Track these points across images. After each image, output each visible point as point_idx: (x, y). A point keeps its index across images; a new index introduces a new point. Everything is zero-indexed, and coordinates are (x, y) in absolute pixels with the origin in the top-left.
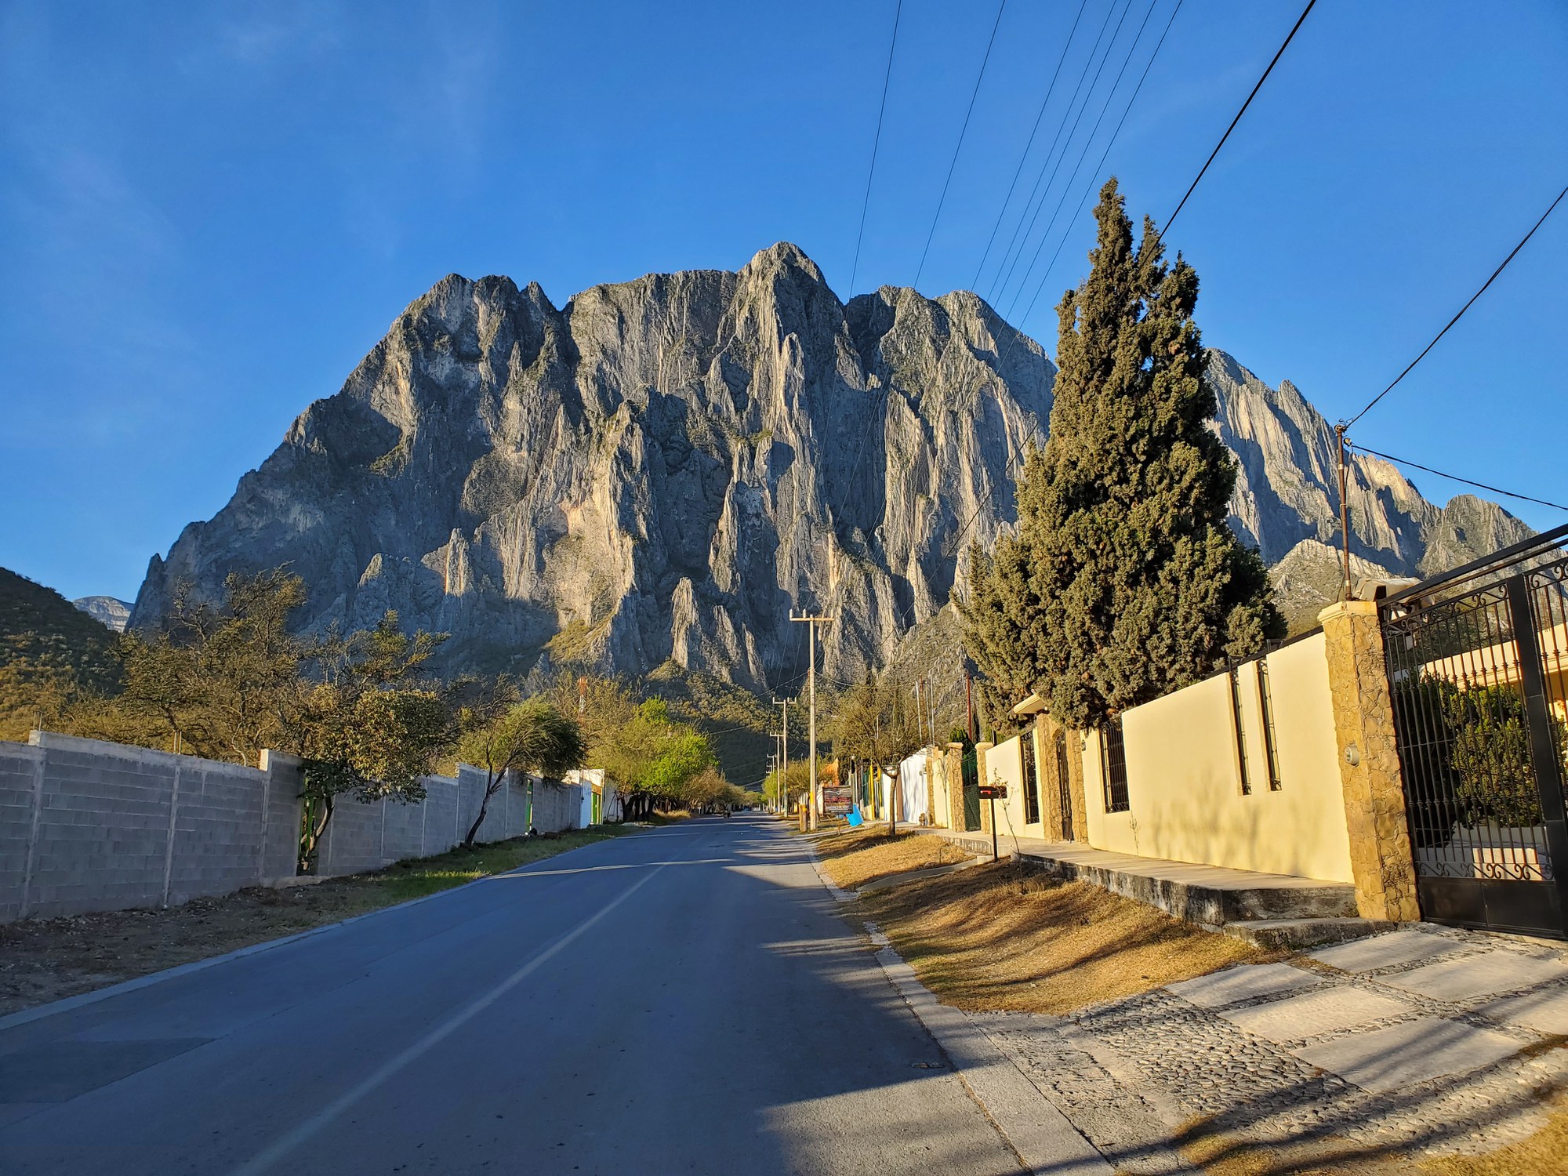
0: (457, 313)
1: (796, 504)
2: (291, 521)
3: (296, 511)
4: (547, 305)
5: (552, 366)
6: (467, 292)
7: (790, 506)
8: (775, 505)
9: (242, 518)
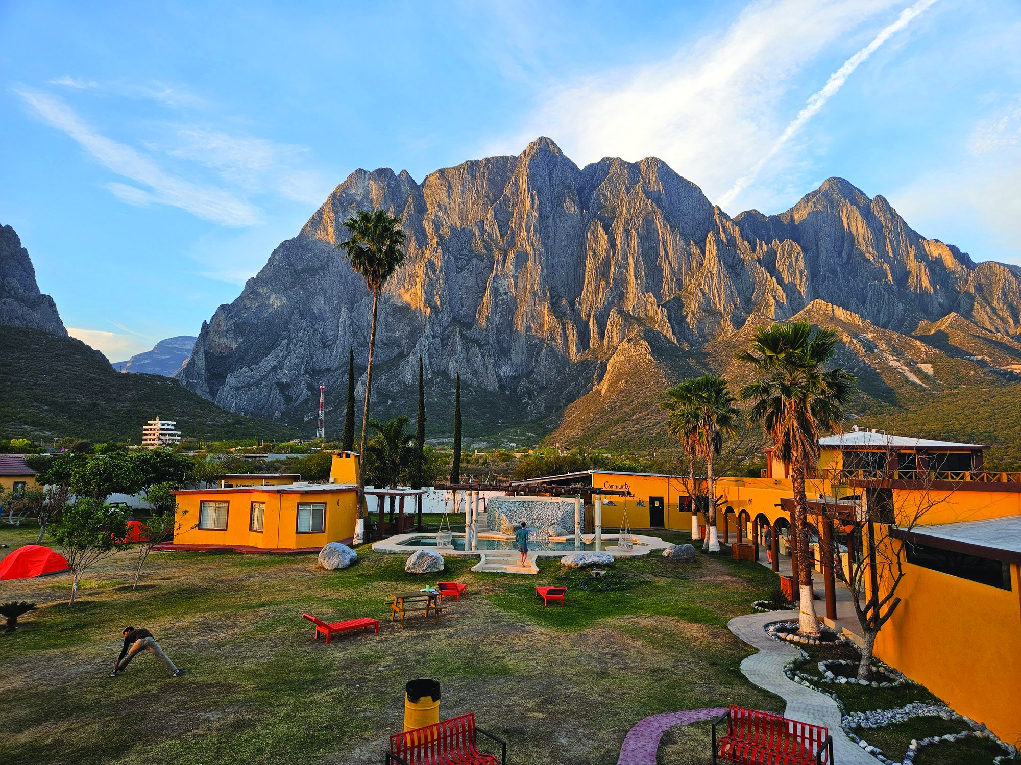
0: (361, 190)
1: (529, 286)
2: (271, 303)
3: (273, 297)
4: (412, 182)
5: (410, 216)
6: (367, 178)
7: (525, 288)
8: (516, 287)
9: (247, 302)
